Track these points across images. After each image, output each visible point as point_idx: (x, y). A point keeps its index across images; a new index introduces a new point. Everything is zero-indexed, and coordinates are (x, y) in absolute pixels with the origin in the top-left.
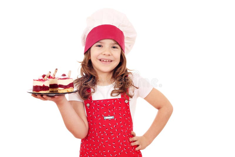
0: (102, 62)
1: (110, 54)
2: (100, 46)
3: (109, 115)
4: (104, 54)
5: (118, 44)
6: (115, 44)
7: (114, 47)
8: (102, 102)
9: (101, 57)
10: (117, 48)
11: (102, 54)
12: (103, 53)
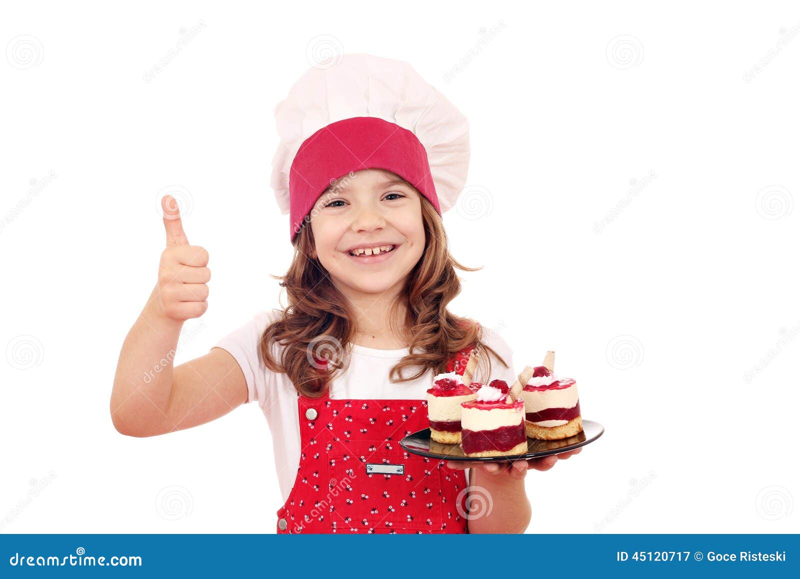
0: (360, 259)
1: (383, 225)
2: (338, 203)
3: (384, 460)
4: (360, 231)
5: (403, 180)
6: (394, 183)
7: (391, 195)
8: (363, 408)
9: (352, 241)
10: (401, 196)
11: (349, 229)
12: (356, 228)
